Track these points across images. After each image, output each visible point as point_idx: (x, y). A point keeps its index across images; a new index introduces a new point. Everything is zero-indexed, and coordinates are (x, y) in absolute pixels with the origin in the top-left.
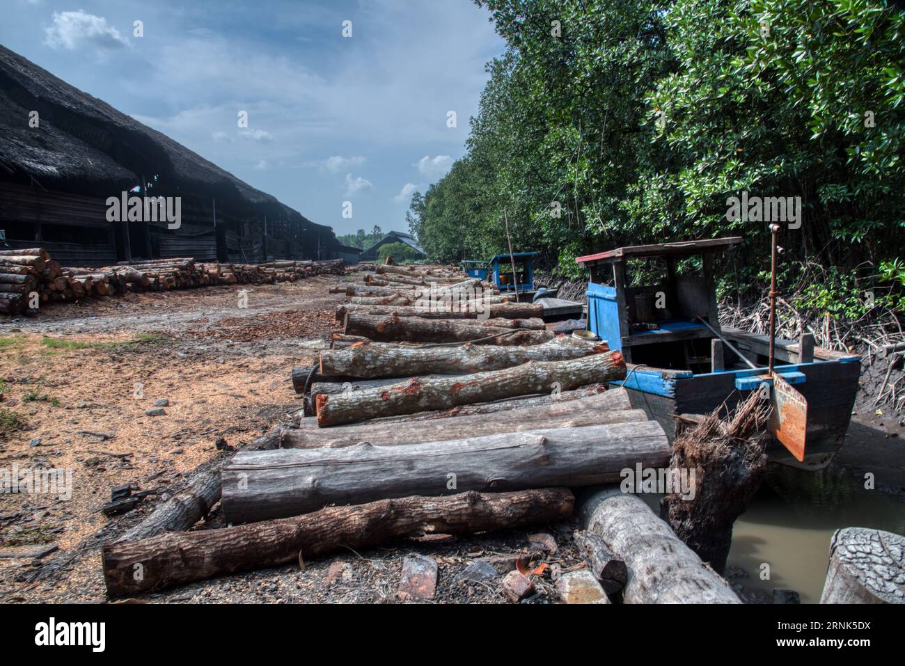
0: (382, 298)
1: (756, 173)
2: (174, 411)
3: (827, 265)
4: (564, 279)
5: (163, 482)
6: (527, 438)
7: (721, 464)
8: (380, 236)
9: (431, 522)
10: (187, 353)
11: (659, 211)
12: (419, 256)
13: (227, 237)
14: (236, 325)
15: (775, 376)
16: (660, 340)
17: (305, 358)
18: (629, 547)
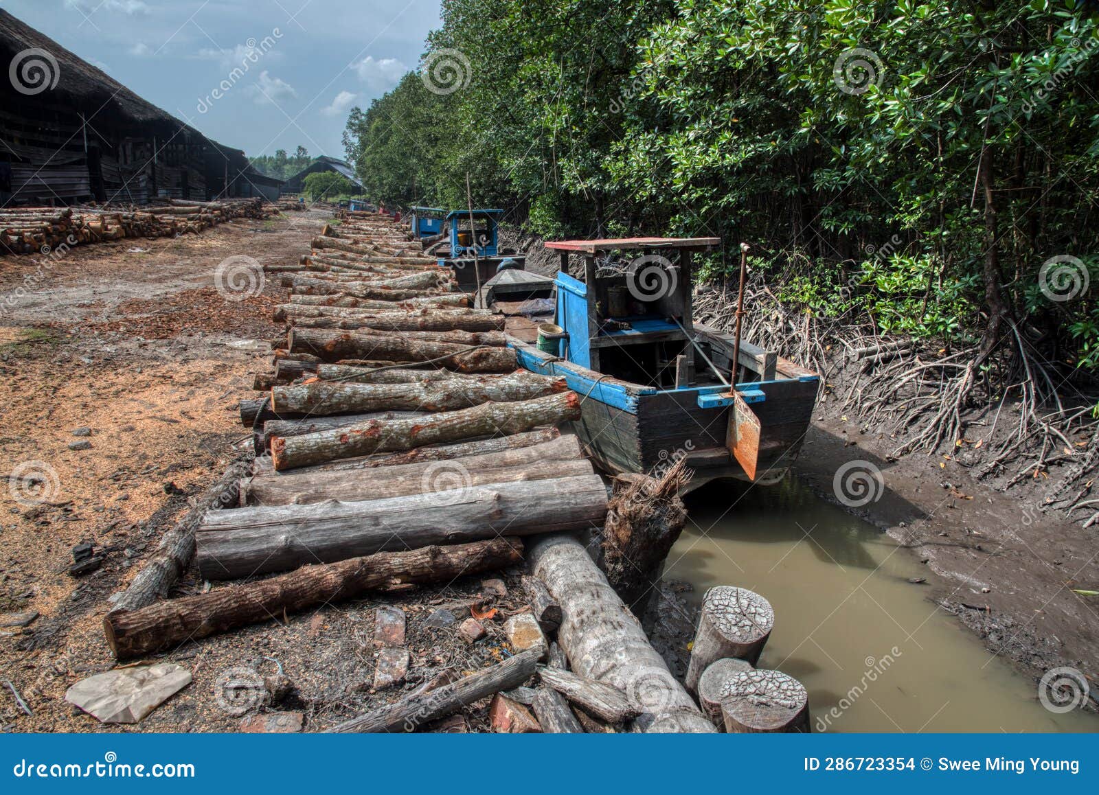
0: (326, 297)
1: (749, 149)
2: (99, 440)
3: (814, 254)
4: (535, 235)
5: (120, 535)
6: (483, 493)
7: (645, 522)
8: (307, 160)
9: (397, 575)
10: (93, 358)
11: (644, 176)
12: (356, 190)
13: (103, 166)
14: (142, 312)
15: (736, 395)
16: (630, 342)
17: (237, 364)
18: (566, 592)
